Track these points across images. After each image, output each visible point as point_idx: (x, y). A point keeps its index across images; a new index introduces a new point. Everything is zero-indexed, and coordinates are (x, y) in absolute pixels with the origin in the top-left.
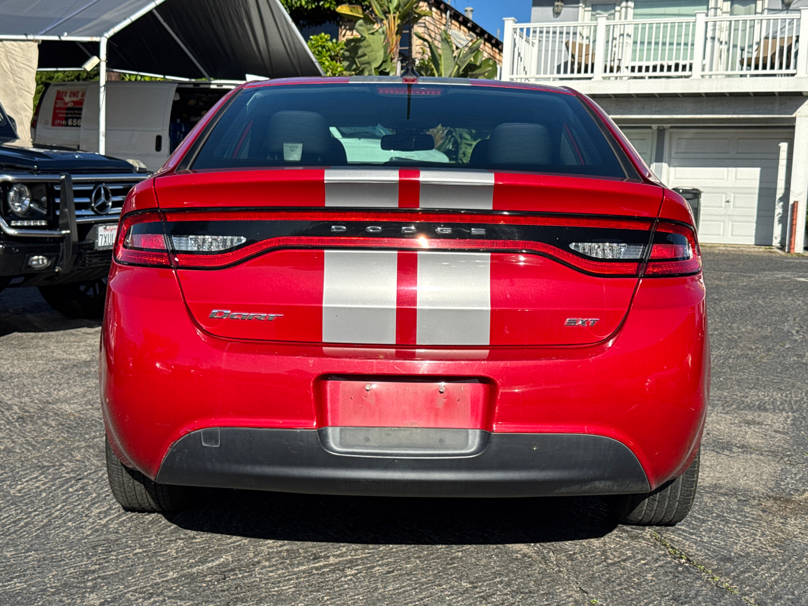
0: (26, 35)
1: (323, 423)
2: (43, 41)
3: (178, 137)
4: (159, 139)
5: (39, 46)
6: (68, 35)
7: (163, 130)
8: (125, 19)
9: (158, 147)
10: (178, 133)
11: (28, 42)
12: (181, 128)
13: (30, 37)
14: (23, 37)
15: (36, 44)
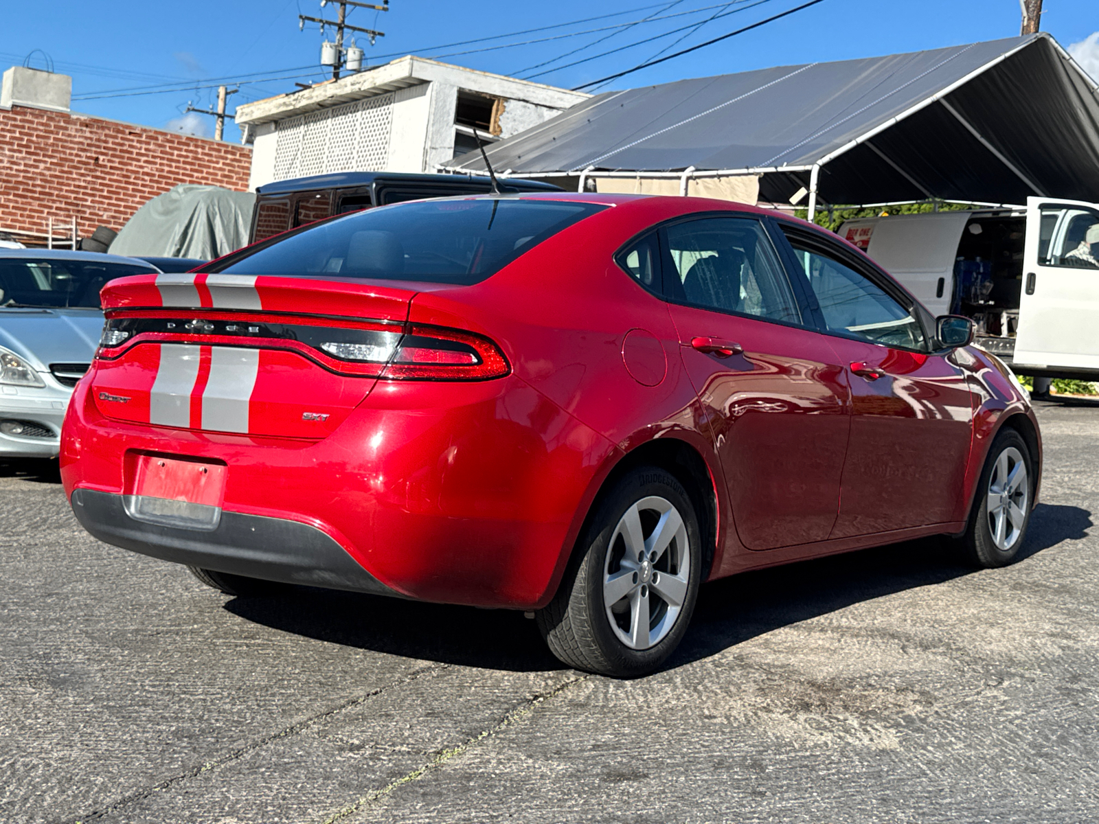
0: (747, 168)
1: (129, 491)
2: (766, 174)
3: (973, 280)
4: (941, 281)
5: (760, 180)
6: (787, 166)
7: (946, 271)
8: (850, 141)
9: (940, 293)
10: (975, 275)
11: (750, 176)
12: (979, 268)
13: (751, 171)
14: (745, 171)
15: (757, 177)
